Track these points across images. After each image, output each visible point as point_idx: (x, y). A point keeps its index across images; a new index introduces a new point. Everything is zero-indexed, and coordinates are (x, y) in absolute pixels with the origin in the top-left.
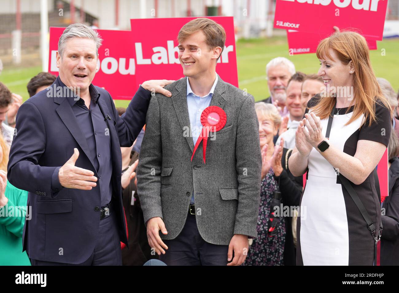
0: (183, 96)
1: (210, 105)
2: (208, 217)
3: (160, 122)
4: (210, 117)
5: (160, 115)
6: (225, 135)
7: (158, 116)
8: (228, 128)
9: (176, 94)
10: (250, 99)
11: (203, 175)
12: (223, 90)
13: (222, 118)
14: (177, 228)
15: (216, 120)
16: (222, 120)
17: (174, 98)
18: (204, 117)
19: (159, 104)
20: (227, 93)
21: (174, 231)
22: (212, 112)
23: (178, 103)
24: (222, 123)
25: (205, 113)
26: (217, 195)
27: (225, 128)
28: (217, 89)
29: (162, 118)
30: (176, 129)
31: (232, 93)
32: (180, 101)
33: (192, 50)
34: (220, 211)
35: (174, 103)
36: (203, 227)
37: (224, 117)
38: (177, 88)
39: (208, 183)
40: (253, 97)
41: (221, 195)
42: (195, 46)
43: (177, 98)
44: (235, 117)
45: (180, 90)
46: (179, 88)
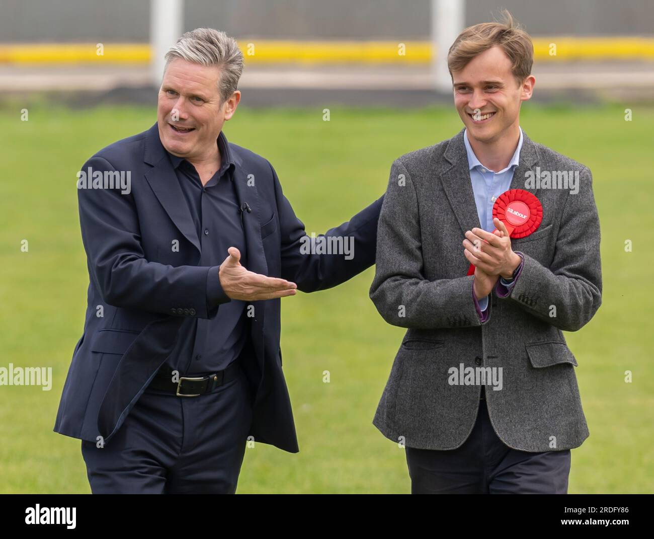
0: (462, 171)
1: (511, 187)
2: (507, 402)
3: (419, 222)
4: (510, 210)
5: (419, 210)
6: (540, 243)
7: (416, 210)
8: (546, 230)
9: (448, 169)
10: (585, 175)
11: (499, 320)
12: (534, 160)
13: (535, 211)
14: (462, 427)
15: (522, 215)
16: (535, 215)
17: (445, 176)
18: (500, 210)
19: (415, 188)
20: (540, 164)
21: (456, 432)
22: (514, 200)
23: (452, 186)
24: (534, 222)
25: (502, 202)
26: (523, 359)
27: (540, 231)
28: (524, 157)
29: (424, 214)
30: (454, 236)
31: (550, 164)
32: (457, 182)
33: (490, 90)
34: (528, 390)
35: (444, 185)
36: (501, 421)
37: (538, 211)
38: (447, 156)
39: (507, 337)
40: (589, 172)
41: (531, 359)
42: (498, 83)
43: (450, 176)
44: (558, 209)
45: (454, 161)
46: (452, 157)
